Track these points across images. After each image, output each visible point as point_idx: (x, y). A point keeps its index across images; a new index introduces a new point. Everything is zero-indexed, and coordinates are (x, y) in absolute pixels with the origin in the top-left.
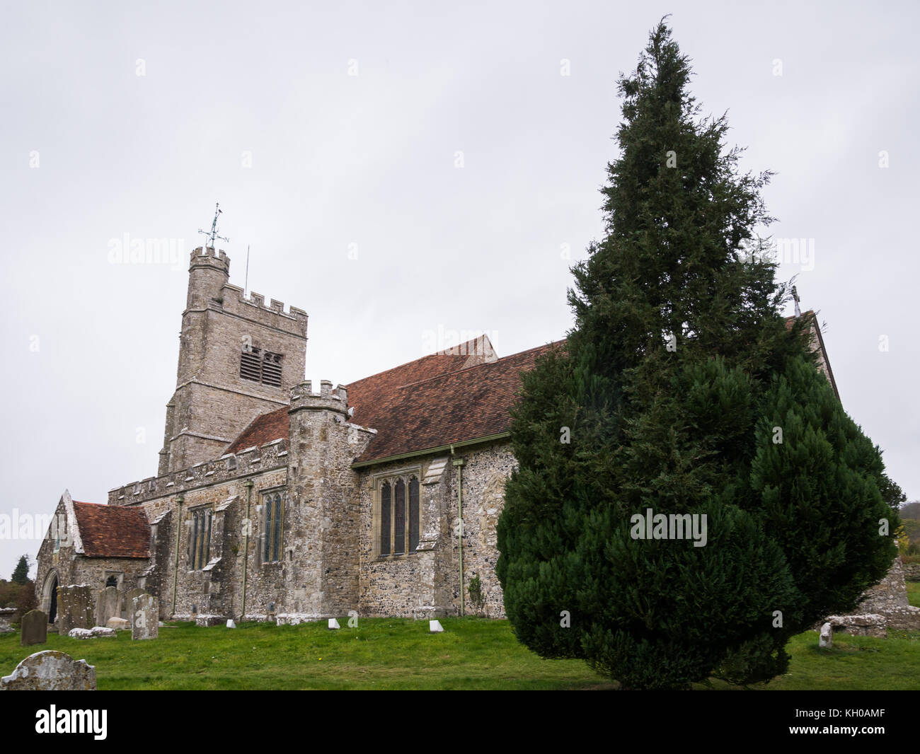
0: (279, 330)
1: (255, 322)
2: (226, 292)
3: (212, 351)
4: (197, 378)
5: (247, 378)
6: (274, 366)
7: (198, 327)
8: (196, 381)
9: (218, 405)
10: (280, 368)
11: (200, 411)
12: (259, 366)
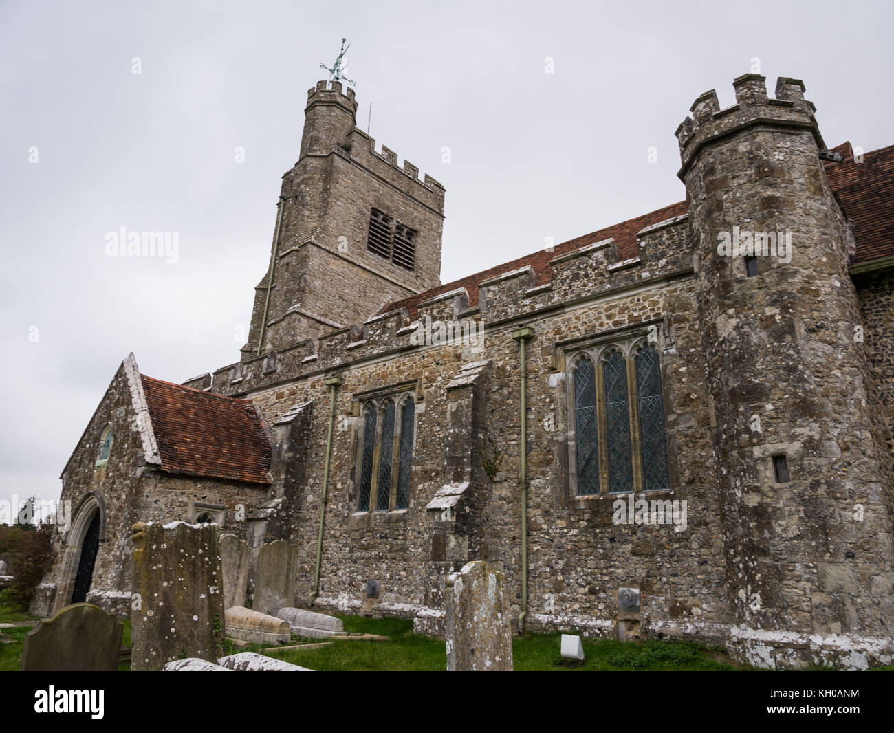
0: (414, 199)
1: (387, 182)
2: (355, 137)
3: (335, 208)
4: (315, 238)
5: (375, 252)
6: (406, 242)
7: (317, 176)
8: (315, 241)
9: (340, 280)
10: (414, 247)
11: (317, 283)
12: (389, 238)
